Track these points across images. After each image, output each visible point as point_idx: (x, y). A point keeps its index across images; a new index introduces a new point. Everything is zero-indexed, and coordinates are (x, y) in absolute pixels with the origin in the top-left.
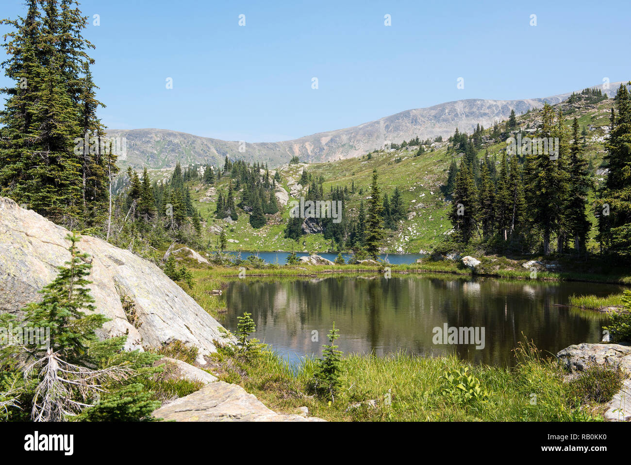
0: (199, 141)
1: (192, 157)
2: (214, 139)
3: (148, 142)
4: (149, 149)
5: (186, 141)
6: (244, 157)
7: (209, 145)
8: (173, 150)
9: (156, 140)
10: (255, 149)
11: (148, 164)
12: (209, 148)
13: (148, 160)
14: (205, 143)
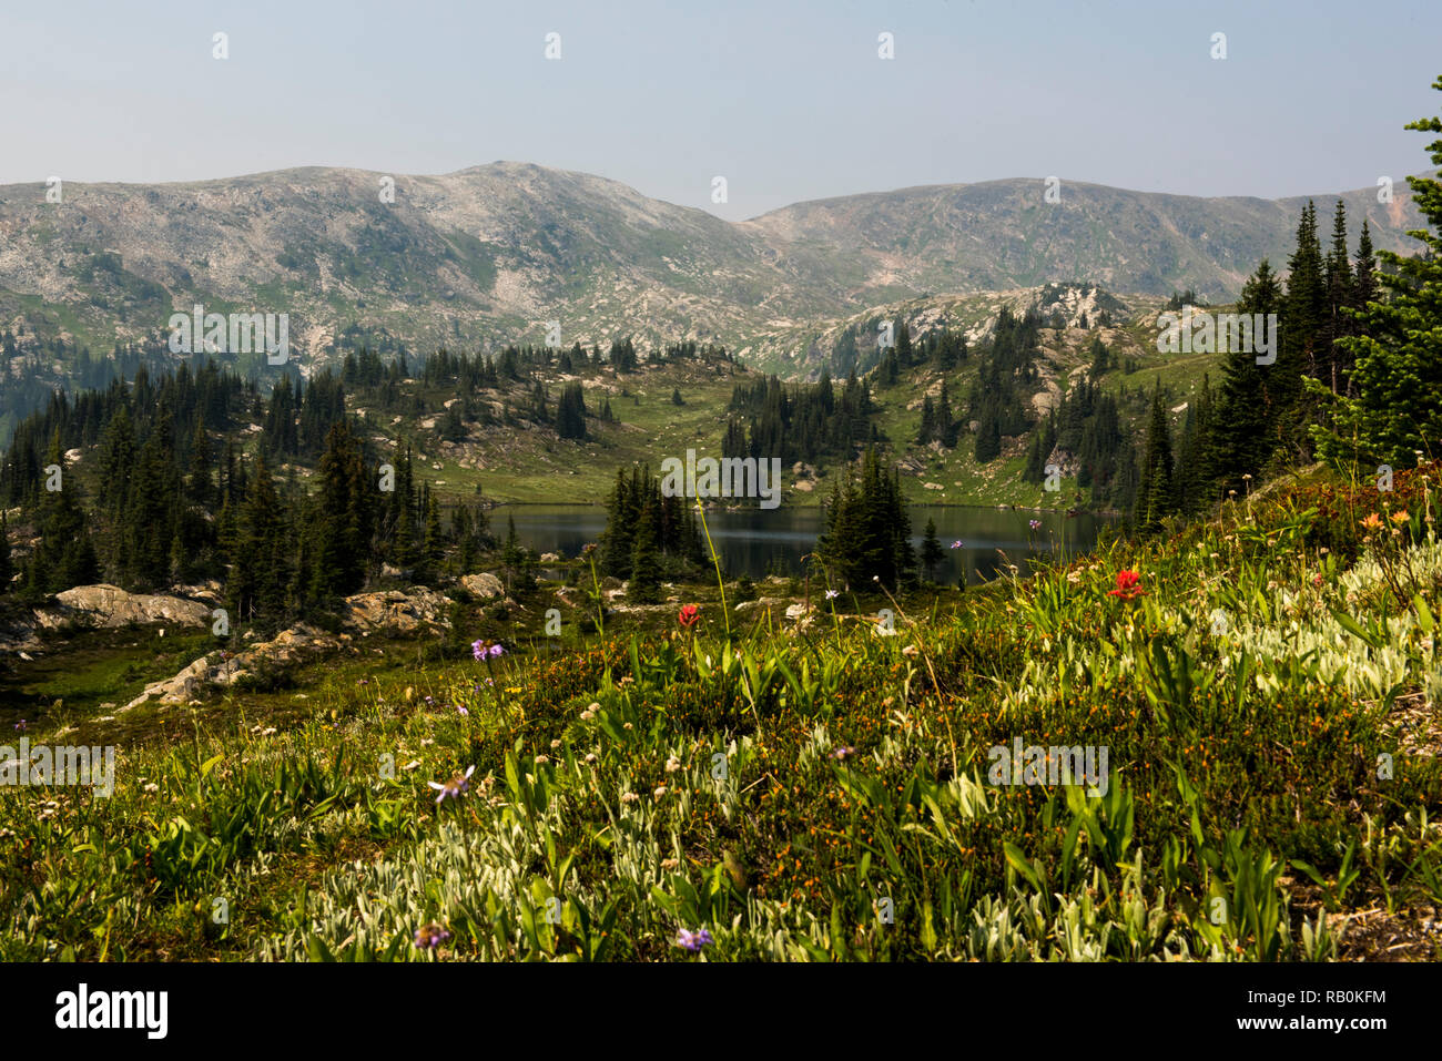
0: (1131, 205)
1: (1109, 245)
2: (1170, 196)
3: (1007, 213)
4: (1007, 231)
5: (1097, 206)
6: (1248, 237)
7: (1157, 213)
8: (1065, 231)
9: (1025, 208)
10: (1280, 213)
11: (1003, 266)
12: (1155, 220)
13: (1004, 256)
14: (1147, 207)
